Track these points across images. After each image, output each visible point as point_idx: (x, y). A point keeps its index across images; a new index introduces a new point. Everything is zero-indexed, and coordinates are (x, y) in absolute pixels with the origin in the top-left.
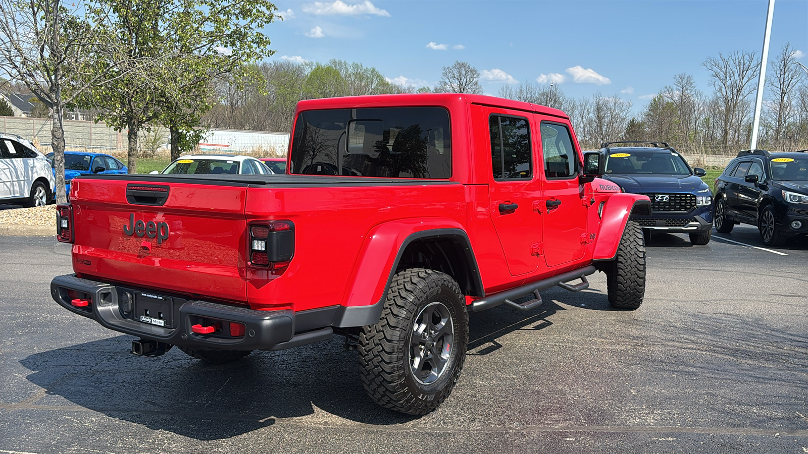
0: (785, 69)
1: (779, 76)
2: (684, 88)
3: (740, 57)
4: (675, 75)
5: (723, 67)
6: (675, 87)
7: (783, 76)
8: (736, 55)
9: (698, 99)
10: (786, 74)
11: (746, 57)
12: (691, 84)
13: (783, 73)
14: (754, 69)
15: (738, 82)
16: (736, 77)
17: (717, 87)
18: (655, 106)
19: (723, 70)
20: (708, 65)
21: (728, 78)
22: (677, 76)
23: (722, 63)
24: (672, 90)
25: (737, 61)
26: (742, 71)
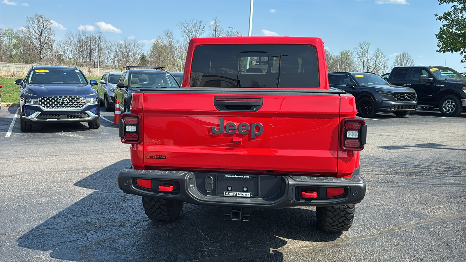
0: (215, 30)
1: (213, 34)
2: (169, 38)
3: (195, 23)
4: (164, 30)
5: (187, 27)
6: (164, 37)
7: (215, 34)
8: (193, 21)
9: (178, 44)
10: (216, 34)
11: (198, 23)
12: (172, 36)
13: (215, 32)
14: (202, 29)
15: (195, 36)
16: (194, 33)
17: (185, 38)
18: (155, 47)
19: (188, 29)
20: (180, 26)
21: (190, 33)
22: (165, 31)
23: (186, 25)
24: (162, 38)
25: (194, 24)
26: (196, 30)
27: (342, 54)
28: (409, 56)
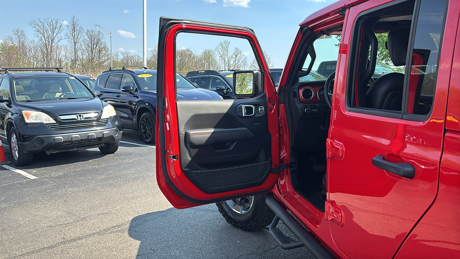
0: (74, 29)
1: (72, 33)
2: (20, 37)
3: (50, 21)
4: (13, 30)
5: (41, 26)
6: (14, 37)
7: (74, 33)
8: (48, 20)
9: (32, 44)
10: (75, 33)
11: (54, 21)
12: (24, 35)
13: (73, 32)
14: (59, 29)
15: (51, 35)
16: (50, 33)
17: (40, 38)
18: (3, 48)
19: (42, 28)
20: (33, 25)
21: (45, 33)
22: (15, 30)
23: (40, 24)
24: (12, 38)
25: (49, 23)
26: (52, 29)
27: (205, 52)
28: (266, 54)
